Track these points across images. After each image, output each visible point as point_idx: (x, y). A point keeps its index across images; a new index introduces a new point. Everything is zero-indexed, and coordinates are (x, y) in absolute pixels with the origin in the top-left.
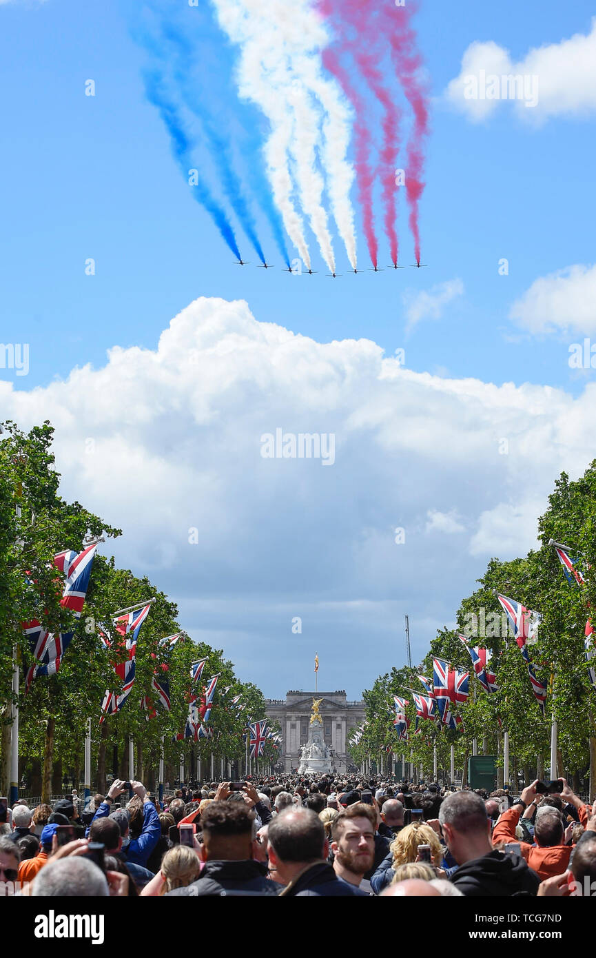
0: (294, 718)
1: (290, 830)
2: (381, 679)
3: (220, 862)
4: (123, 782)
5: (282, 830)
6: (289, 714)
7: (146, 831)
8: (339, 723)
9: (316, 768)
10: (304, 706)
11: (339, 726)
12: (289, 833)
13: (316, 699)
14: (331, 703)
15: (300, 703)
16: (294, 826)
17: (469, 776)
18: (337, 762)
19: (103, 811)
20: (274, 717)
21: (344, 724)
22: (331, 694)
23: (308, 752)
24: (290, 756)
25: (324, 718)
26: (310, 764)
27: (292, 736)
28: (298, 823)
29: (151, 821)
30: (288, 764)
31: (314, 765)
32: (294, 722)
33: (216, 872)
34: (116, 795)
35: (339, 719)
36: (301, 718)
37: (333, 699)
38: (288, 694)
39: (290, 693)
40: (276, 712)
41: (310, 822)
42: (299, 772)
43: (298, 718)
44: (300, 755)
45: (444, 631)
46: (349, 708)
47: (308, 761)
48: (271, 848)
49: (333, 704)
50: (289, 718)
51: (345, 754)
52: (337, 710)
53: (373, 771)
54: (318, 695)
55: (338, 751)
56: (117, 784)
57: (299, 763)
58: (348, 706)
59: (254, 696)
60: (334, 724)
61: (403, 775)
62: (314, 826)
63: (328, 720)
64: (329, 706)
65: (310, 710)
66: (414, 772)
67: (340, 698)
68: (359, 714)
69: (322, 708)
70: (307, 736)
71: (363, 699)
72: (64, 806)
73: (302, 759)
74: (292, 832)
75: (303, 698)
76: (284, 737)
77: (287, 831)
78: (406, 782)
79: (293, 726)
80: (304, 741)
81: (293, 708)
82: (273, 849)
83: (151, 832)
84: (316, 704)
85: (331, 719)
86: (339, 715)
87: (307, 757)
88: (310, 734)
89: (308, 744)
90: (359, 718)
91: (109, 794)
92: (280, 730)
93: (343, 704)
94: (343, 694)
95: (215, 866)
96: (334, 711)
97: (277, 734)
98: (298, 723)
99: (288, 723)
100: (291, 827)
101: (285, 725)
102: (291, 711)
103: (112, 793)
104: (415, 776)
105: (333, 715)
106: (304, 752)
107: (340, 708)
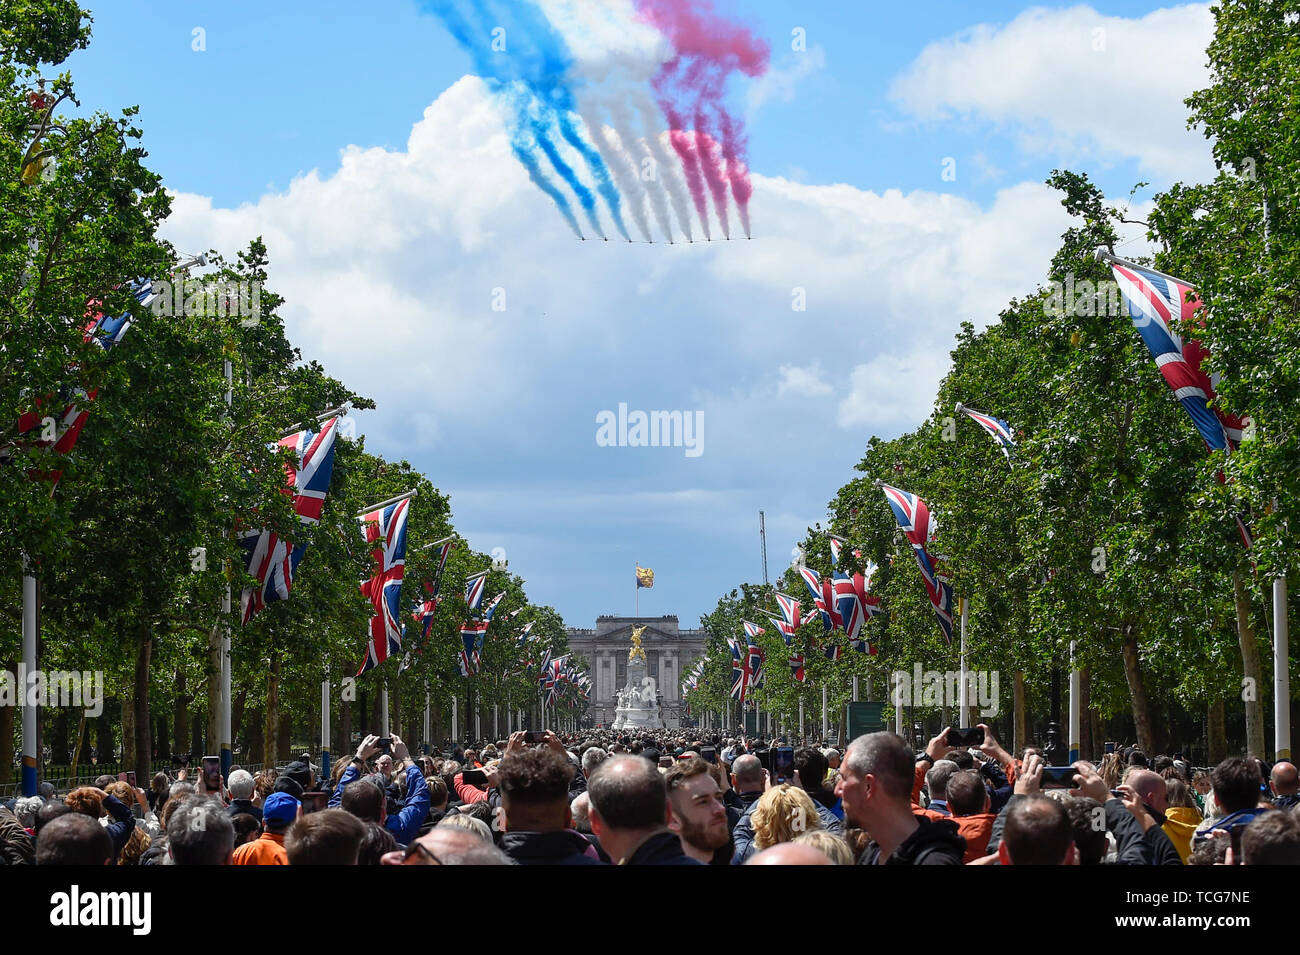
0: (606, 653)
1: (622, 784)
2: (726, 598)
3: (523, 834)
4: (377, 738)
5: (610, 786)
6: (600, 648)
7: (411, 803)
8: (669, 659)
9: (638, 722)
10: (620, 637)
11: (668, 664)
12: (621, 789)
13: (637, 627)
14: (657, 631)
15: (614, 633)
16: (627, 778)
17: (848, 731)
18: (667, 713)
19: (350, 778)
20: (579, 652)
21: (675, 661)
22: (657, 620)
23: (626, 700)
24: (601, 705)
25: (648, 653)
26: (629, 716)
27: (606, 677)
28: (632, 776)
29: (417, 790)
30: (599, 716)
31: (636, 717)
32: (607, 659)
33: (517, 848)
34: (368, 756)
35: (668, 653)
36: (617, 654)
37: (660, 626)
38: (598, 621)
39: (601, 620)
40: (583, 646)
41: (647, 773)
42: (615, 726)
43: (612, 653)
44: (616, 704)
45: (815, 530)
46: (683, 639)
47: (627, 713)
48: (594, 811)
49: (661, 634)
50: (601, 653)
51: (677, 702)
52: (666, 642)
53: (716, 724)
54: (638, 622)
55: (668, 698)
56: (369, 740)
57: (615, 715)
58: (680, 636)
59: (551, 623)
60: (662, 661)
61: (758, 730)
62: (655, 779)
63: (653, 655)
64: (654, 637)
65: (628, 642)
66: (773, 725)
67: (669, 625)
68: (696, 647)
69: (645, 640)
70: (625, 677)
71: (702, 626)
72: (297, 770)
73: (619, 709)
74: (625, 788)
75: (619, 626)
76: (594, 679)
77: (618, 786)
78: (763, 739)
79: (606, 665)
80: (621, 684)
81: (606, 639)
82: (598, 812)
83: (417, 804)
84: (637, 633)
85: (657, 654)
86: (669, 648)
87: (624, 706)
88: (629, 675)
89: (627, 688)
90: (696, 653)
91: (358, 755)
92: (588, 669)
93: (673, 633)
94: (673, 619)
95: (515, 839)
96: (662, 643)
97: (583, 676)
98: (613, 660)
99: (599, 661)
100: (623, 781)
101: (595, 663)
102: (602, 643)
103: (362, 753)
104: (773, 731)
105: (659, 648)
106: (620, 699)
107: (669, 638)
